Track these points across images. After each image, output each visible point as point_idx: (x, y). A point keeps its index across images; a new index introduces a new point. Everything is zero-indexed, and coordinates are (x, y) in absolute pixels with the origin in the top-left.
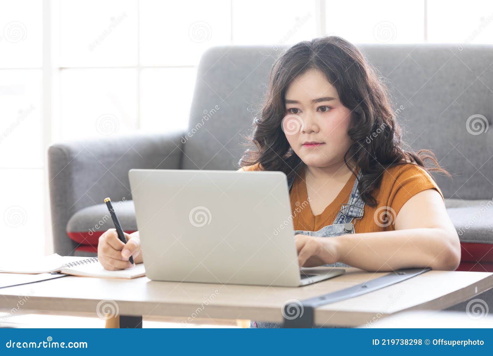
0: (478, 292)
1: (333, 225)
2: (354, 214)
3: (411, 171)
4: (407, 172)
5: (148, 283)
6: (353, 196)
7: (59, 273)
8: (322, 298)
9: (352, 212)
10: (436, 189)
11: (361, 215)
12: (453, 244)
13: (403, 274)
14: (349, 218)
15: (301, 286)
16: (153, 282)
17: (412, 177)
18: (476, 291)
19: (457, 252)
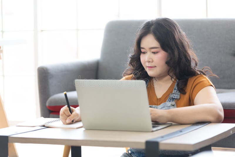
0: (232, 133)
1: (166, 102)
2: (176, 97)
3: (201, 78)
4: (199, 78)
5: (84, 131)
6: (175, 89)
7: (44, 126)
8: (162, 137)
9: (174, 96)
10: (212, 86)
11: (179, 98)
12: (220, 110)
13: (198, 125)
14: (173, 99)
15: (153, 131)
16: (86, 130)
17: (201, 80)
18: (231, 132)
19: (222, 114)
